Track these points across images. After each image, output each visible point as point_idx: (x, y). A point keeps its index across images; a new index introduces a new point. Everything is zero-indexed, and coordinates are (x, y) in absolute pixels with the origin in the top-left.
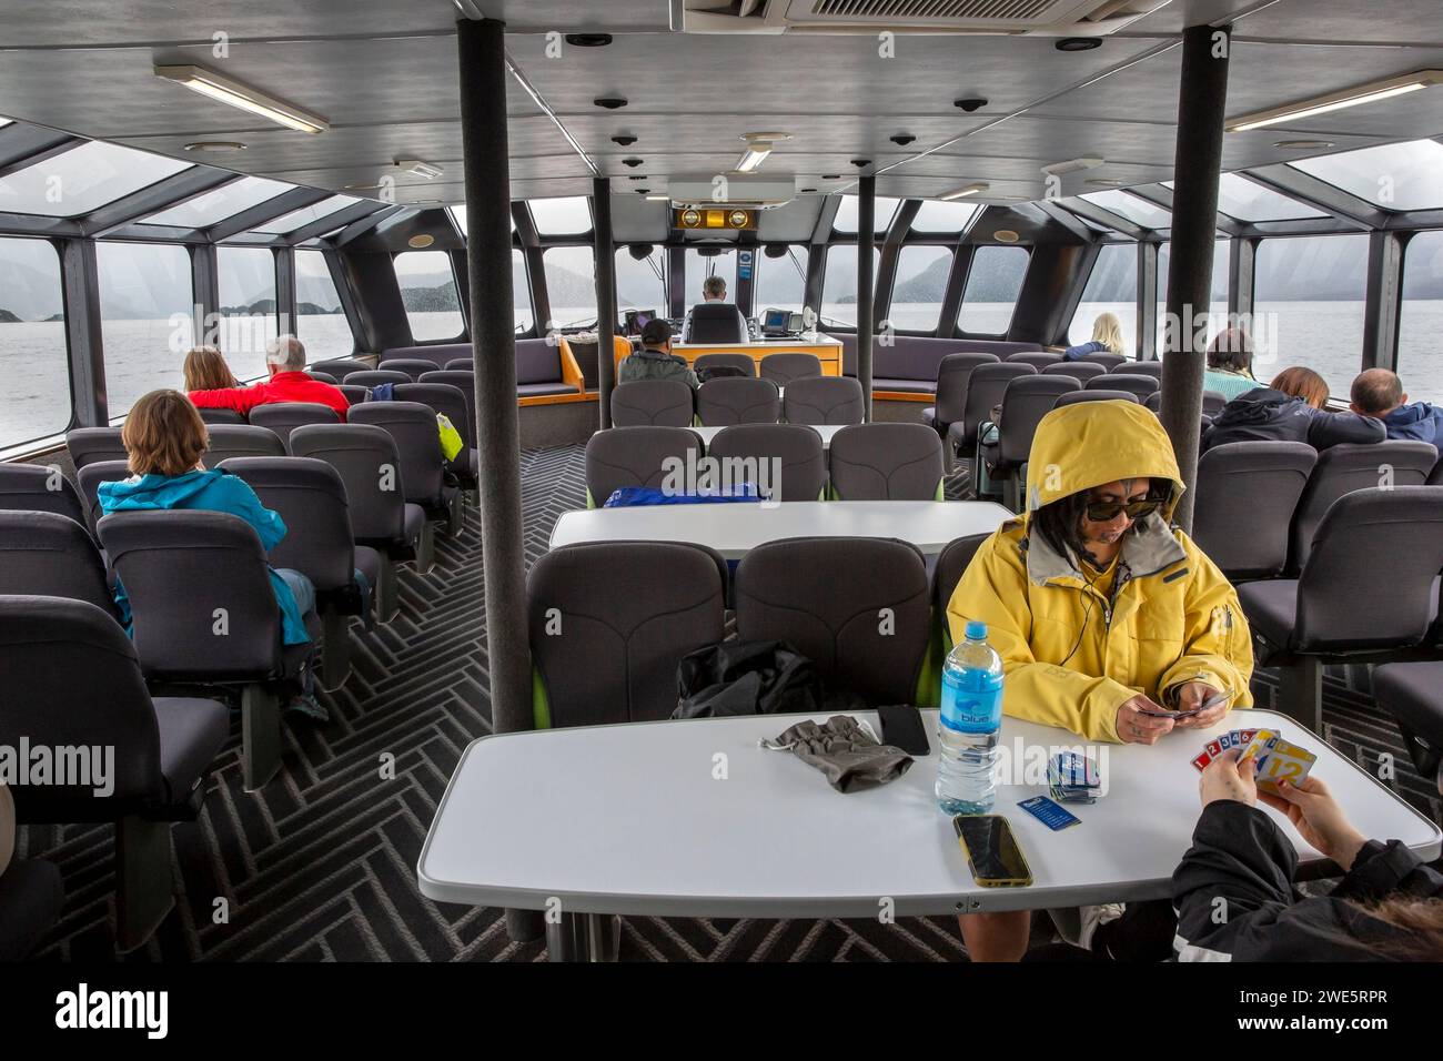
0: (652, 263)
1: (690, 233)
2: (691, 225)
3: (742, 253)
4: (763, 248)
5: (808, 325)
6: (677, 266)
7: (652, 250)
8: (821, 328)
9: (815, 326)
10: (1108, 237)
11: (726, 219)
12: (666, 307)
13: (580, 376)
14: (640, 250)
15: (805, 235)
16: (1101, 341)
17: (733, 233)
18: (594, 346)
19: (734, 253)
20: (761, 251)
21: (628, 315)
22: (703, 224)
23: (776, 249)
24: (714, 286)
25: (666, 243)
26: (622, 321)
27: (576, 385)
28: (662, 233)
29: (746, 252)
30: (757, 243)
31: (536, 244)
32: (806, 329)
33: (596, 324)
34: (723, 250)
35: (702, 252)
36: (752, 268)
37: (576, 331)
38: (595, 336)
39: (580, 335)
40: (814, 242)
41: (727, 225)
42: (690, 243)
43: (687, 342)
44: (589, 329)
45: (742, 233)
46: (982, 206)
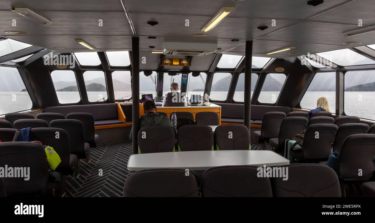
0: (152, 78)
1: (166, 67)
2: (167, 64)
3: (184, 75)
4: (191, 73)
5: (206, 100)
6: (160, 79)
7: (151, 73)
8: (211, 101)
9: (209, 100)
10: (320, 70)
11: (180, 62)
12: (156, 93)
13: (125, 117)
14: (148, 73)
15: (206, 69)
16: (322, 107)
17: (181, 68)
18: (130, 106)
19: (181, 75)
20: (190, 75)
21: (143, 95)
22: (172, 64)
23: (196, 74)
24: (174, 86)
25: (157, 71)
26: (141, 98)
27: (123, 121)
28: (156, 67)
29: (185, 75)
30: (190, 72)
31: (110, 69)
32: (205, 101)
33: (131, 98)
34: (177, 74)
35: (170, 74)
36: (187, 80)
37: (123, 101)
38: (131, 102)
39: (125, 102)
40: (209, 71)
41: (180, 64)
42: (166, 71)
43: (165, 106)
44: (128, 100)
45: (185, 67)
46: (273, 59)
